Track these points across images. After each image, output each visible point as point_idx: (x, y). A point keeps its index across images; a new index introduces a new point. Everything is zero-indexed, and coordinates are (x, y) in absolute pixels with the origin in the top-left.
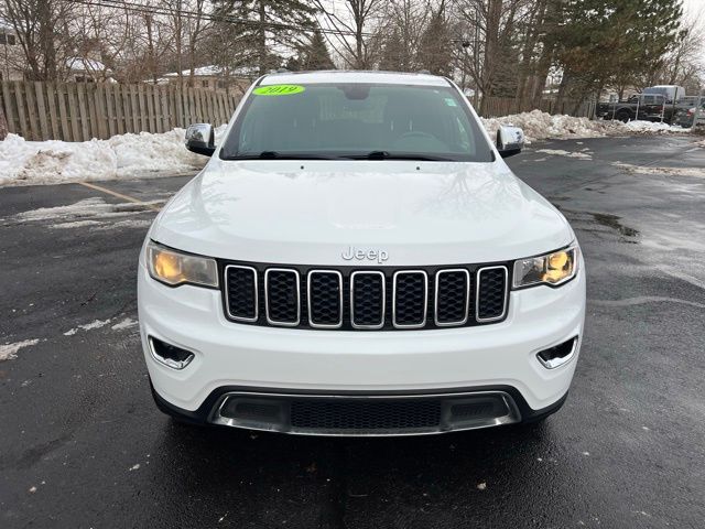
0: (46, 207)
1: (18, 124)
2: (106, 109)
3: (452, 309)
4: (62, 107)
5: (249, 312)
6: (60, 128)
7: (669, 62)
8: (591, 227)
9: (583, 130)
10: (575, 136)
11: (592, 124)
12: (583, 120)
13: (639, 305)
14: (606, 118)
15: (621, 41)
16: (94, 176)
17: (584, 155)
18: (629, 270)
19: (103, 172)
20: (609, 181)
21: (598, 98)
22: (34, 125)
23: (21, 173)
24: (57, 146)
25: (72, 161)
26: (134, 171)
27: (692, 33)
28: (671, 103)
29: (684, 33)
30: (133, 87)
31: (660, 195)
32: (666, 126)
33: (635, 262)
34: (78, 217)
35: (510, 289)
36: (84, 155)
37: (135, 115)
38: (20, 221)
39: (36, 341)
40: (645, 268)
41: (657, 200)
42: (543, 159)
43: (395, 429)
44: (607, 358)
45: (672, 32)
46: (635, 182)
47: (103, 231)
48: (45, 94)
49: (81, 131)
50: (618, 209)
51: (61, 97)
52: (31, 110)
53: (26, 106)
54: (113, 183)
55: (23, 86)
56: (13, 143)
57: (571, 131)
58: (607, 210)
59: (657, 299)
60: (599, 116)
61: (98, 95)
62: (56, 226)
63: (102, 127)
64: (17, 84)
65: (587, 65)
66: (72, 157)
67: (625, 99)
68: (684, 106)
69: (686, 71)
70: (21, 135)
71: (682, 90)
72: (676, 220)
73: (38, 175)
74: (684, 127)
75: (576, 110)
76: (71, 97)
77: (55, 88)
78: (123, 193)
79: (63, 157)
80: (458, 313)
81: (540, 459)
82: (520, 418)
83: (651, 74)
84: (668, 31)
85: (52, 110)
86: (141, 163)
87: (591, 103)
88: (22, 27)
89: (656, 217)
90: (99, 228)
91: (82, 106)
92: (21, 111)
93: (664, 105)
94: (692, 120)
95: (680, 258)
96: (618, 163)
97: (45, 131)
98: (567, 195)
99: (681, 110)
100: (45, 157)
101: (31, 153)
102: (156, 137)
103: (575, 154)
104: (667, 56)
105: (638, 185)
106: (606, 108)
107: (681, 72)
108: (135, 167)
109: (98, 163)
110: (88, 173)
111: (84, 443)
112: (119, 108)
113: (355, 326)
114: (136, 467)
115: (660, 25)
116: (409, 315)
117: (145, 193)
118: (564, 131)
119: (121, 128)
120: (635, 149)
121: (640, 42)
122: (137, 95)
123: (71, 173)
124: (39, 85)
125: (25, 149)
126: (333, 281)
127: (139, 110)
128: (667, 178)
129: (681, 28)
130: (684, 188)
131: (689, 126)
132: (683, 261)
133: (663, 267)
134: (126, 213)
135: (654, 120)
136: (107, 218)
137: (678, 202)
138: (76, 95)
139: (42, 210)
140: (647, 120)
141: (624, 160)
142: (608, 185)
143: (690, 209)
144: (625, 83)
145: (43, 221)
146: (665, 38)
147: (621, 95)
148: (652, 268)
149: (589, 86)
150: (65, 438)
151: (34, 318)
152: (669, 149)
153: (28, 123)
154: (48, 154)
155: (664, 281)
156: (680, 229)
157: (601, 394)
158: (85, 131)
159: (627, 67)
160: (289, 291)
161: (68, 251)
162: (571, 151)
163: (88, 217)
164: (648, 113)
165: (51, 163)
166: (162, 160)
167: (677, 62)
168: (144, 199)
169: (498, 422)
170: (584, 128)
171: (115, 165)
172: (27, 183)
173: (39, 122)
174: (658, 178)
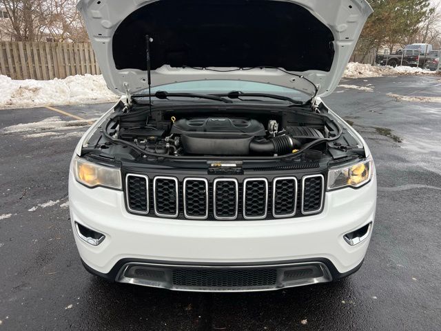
0: (23, 123)
1: (8, 69)
2: (64, 59)
3: (285, 205)
4: (36, 58)
5: (142, 207)
6: (35, 71)
7: (422, 29)
8: (374, 137)
9: (368, 72)
10: (362, 76)
11: (373, 68)
12: (368, 66)
13: (407, 190)
14: (382, 64)
15: (393, 15)
16: (55, 102)
17: (368, 89)
18: (399, 166)
19: (61, 100)
20: (385, 105)
21: (377, 51)
22: (18, 69)
23: (9, 101)
24: (32, 83)
25: (41, 93)
26: (81, 100)
27: (437, 10)
28: (423, 55)
29: (432, 10)
30: (81, 45)
31: (418, 115)
32: (420, 70)
33: (404, 160)
34: (43, 130)
35: (325, 191)
36: (49, 88)
37: (82, 62)
38: (6, 132)
39: (9, 215)
40: (410, 165)
41: (416, 118)
42: (342, 91)
43: (245, 287)
44: (387, 228)
45: (424, 9)
46: (402, 107)
47: (59, 139)
48: (25, 50)
49: (48, 73)
50: (391, 124)
51: (35, 52)
52: (16, 60)
53: (13, 57)
54: (67, 107)
55: (11, 44)
56: (3, 82)
57: (360, 73)
58: (384, 125)
59: (419, 186)
60: (377, 63)
61: (59, 50)
62: (29, 136)
63: (62, 70)
64: (7, 43)
65: (370, 30)
66: (41, 90)
67: (394, 52)
68: (432, 57)
69: (433, 34)
70: (9, 76)
71: (430, 46)
72: (429, 132)
73: (19, 102)
74: (431, 70)
75: (363, 59)
76: (41, 52)
77: (31, 46)
78: (74, 114)
79: (35, 90)
80: (289, 208)
81: (343, 302)
82: (331, 278)
83: (411, 36)
84: (422, 8)
85: (30, 60)
86: (85, 94)
87: (373, 55)
88: (10, 6)
89: (416, 130)
90: (56, 137)
91: (49, 57)
92: (10, 60)
93: (419, 56)
94: (437, 66)
95: (433, 158)
96: (390, 94)
97: (25, 73)
98: (357, 115)
99: (430, 59)
100: (24, 90)
101: (15, 87)
102: (95, 77)
103: (362, 88)
104: (421, 25)
105: (404, 108)
106: (382, 58)
107: (429, 35)
108: (81, 96)
109: (58, 94)
110: (51, 101)
111: (36, 289)
112: (72, 59)
113: (217, 217)
114: (70, 307)
115: (417, 5)
116: (255, 210)
117: (88, 114)
118: (355, 73)
119: (73, 71)
120: (401, 84)
121: (404, 16)
122: (84, 50)
123: (40, 100)
124: (21, 44)
125: (11, 85)
126: (201, 186)
127: (85, 60)
128: (422, 104)
129: (430, 7)
130: (433, 110)
131: (435, 70)
132: (435, 160)
133: (422, 164)
134: (74, 127)
135: (412, 66)
136: (62, 131)
137: (430, 120)
138: (45, 50)
139: (21, 125)
140: (408, 65)
141: (394, 92)
142: (384, 109)
143: (437, 124)
144: (394, 42)
145: (21, 132)
146: (420, 13)
147: (391, 50)
148: (415, 165)
149: (372, 44)
150: (24, 285)
151: (9, 199)
152: (422, 84)
153: (14, 68)
154: (26, 88)
155: (423, 174)
156: (431, 138)
157: (383, 253)
158: (51, 73)
159: (395, 32)
160: (170, 193)
161: (35, 153)
162: (360, 86)
163: (50, 129)
164: (409, 61)
165: (27, 94)
166: (99, 92)
167: (427, 28)
168: (87, 118)
169: (316, 281)
170: (368, 71)
171: (69, 96)
172: (12, 107)
173: (21, 68)
174: (416, 103)
